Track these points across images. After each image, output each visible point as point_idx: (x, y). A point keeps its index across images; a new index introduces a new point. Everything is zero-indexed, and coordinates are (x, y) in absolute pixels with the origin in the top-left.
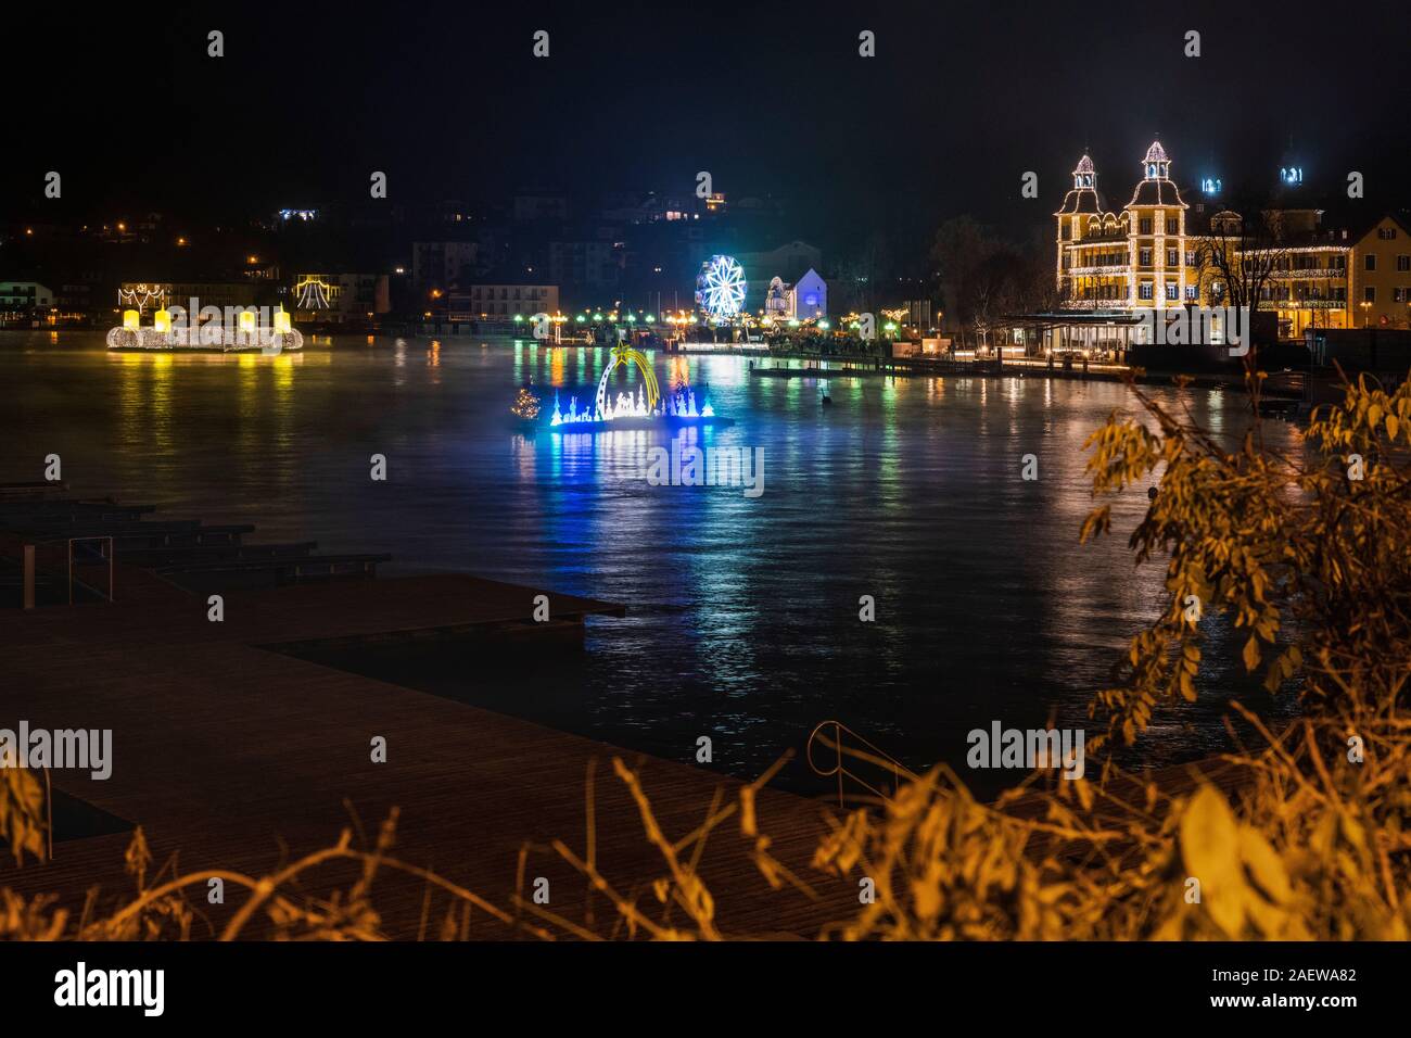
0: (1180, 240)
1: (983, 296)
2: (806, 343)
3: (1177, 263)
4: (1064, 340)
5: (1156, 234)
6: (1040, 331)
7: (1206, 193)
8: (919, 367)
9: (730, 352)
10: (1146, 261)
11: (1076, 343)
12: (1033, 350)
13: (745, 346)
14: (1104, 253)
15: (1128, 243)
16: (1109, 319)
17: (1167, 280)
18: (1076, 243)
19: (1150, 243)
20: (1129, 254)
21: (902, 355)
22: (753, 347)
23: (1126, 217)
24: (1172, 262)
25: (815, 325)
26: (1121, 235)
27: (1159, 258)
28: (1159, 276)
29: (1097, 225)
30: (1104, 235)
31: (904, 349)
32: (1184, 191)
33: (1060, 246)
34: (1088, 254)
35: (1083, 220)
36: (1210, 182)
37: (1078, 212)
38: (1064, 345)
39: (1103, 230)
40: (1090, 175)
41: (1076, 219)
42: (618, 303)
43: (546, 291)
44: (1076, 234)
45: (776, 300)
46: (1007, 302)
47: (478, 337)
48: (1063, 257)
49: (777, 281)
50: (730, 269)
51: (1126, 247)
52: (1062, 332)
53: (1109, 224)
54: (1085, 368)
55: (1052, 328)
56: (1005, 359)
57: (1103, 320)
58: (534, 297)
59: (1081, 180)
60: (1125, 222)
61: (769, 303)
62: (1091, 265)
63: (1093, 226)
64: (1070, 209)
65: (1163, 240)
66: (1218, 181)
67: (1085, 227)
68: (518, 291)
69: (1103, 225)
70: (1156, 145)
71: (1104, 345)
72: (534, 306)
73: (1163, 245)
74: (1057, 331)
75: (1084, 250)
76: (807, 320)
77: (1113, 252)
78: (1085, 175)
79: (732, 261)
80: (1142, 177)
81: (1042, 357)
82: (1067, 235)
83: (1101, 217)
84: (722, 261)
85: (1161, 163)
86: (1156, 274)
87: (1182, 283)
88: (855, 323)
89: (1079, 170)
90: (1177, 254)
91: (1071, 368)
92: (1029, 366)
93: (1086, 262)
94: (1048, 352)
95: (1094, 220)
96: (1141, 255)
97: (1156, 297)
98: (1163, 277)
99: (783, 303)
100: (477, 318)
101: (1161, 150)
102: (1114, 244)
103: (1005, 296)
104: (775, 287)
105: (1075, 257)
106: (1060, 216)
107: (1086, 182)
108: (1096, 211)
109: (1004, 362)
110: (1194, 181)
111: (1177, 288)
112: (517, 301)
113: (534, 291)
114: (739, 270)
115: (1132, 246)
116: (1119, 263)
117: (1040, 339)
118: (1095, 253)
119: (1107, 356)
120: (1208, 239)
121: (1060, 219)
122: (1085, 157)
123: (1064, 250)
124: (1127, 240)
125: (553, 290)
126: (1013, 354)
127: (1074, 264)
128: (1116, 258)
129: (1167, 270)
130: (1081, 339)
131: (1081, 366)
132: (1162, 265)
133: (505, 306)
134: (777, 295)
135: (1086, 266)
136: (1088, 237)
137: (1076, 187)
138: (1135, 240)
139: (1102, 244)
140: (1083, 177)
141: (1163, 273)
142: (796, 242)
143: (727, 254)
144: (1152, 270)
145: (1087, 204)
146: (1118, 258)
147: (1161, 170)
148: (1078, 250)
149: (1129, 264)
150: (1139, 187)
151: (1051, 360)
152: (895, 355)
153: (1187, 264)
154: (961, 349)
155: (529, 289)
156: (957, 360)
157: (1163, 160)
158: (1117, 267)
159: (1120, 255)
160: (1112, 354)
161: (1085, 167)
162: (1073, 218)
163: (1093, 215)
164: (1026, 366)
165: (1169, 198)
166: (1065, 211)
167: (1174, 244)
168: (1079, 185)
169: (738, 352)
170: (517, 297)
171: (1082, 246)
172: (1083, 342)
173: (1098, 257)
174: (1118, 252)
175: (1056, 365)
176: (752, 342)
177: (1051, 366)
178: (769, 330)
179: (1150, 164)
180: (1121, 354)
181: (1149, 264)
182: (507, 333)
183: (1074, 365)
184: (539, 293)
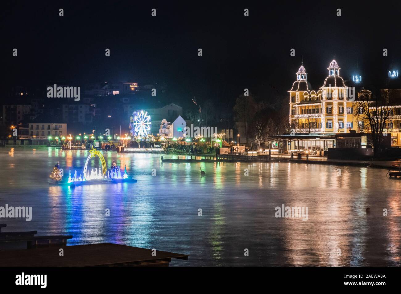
0: (344, 102)
1: (259, 127)
2: (180, 148)
3: (343, 113)
4: (296, 146)
5: (334, 100)
6: (285, 142)
7: (354, 82)
8: (232, 158)
9: (146, 152)
10: (329, 111)
11: (301, 148)
12: (282, 150)
13: (153, 149)
14: (310, 108)
15: (322, 104)
16: (317, 137)
17: (339, 120)
18: (298, 104)
19: (331, 104)
20: (322, 109)
21: (224, 153)
22: (157, 150)
23: (320, 92)
24: (341, 112)
25: (183, 140)
26: (318, 100)
27: (335, 111)
28: (335, 118)
29: (307, 96)
30: (310, 101)
31: (224, 151)
32: (346, 81)
33: (291, 105)
34: (303, 109)
35: (301, 94)
36: (356, 77)
37: (299, 90)
38: (296, 148)
39: (310, 99)
40: (304, 74)
41: (298, 93)
42: (93, 131)
43: (61, 126)
44: (298, 100)
45: (164, 129)
46: (270, 130)
47: (32, 146)
48: (292, 110)
49: (164, 121)
50: (145, 116)
51: (321, 106)
52: (295, 143)
53: (312, 96)
54: (307, 158)
55: (291, 141)
56: (272, 155)
57: (314, 138)
58: (56, 128)
59: (300, 76)
60: (320, 95)
61: (161, 130)
62: (305, 114)
63: (305, 96)
64: (295, 89)
65: (337, 102)
66: (360, 77)
67: (301, 96)
68: (49, 126)
69: (310, 96)
70: (334, 61)
71: (314, 149)
72: (56, 132)
73: (337, 104)
74: (293, 143)
75: (302, 107)
76: (180, 138)
77: (314, 108)
78: (302, 74)
79: (146, 113)
80: (327, 75)
81: (286, 153)
82: (294, 101)
83: (309, 93)
84: (142, 112)
85: (336, 69)
86: (334, 117)
87: (345, 121)
88: (202, 139)
89: (299, 72)
90: (343, 108)
91: (301, 158)
92: (283, 158)
93: (302, 112)
94: (289, 151)
95: (306, 94)
96: (327, 109)
97: (334, 127)
98: (337, 119)
99: (167, 131)
100: (31, 137)
101: (336, 63)
102: (315, 104)
103: (269, 128)
104: (164, 124)
105: (297, 110)
106: (291, 92)
107: (302, 77)
108: (306, 90)
109: (272, 156)
110: (350, 77)
111: (343, 123)
112: (49, 130)
113: (56, 126)
114: (149, 118)
115: (323, 105)
116: (318, 112)
117: (285, 146)
118: (306, 108)
119: (316, 153)
120: (361, 102)
121: (291, 94)
122: (302, 66)
123: (293, 107)
124: (321, 102)
125: (64, 125)
126: (275, 152)
127: (297, 113)
128: (316, 110)
129: (339, 116)
130: (303, 146)
131: (306, 158)
132: (337, 113)
133: (43, 132)
134: (164, 127)
135: (302, 114)
136: (303, 102)
137: (298, 80)
138: (325, 102)
139: (310, 104)
140: (301, 75)
141: (337, 117)
142: (172, 104)
143: (145, 109)
144: (332, 115)
145: (303, 87)
146: (316, 111)
147: (336, 72)
148: (299, 107)
149: (322, 113)
150: (326, 79)
151: (292, 155)
152: (221, 153)
153: (348, 113)
154: (250, 150)
155: (54, 125)
156: (249, 155)
157: (337, 68)
158: (317, 114)
159: (318, 109)
160: (318, 152)
161: (302, 71)
162: (297, 93)
163: (305, 92)
164: (282, 158)
165: (340, 84)
166: (293, 90)
167: (342, 104)
168: (299, 79)
169: (150, 152)
170: (49, 128)
171: (301, 105)
172: (304, 147)
173: (307, 110)
174: (317, 108)
175: (294, 157)
176: (156, 148)
177: (292, 158)
178: (163, 142)
179: (331, 69)
180: (323, 152)
181: (331, 113)
182: (45, 144)
183: (302, 157)
184: (58, 127)
